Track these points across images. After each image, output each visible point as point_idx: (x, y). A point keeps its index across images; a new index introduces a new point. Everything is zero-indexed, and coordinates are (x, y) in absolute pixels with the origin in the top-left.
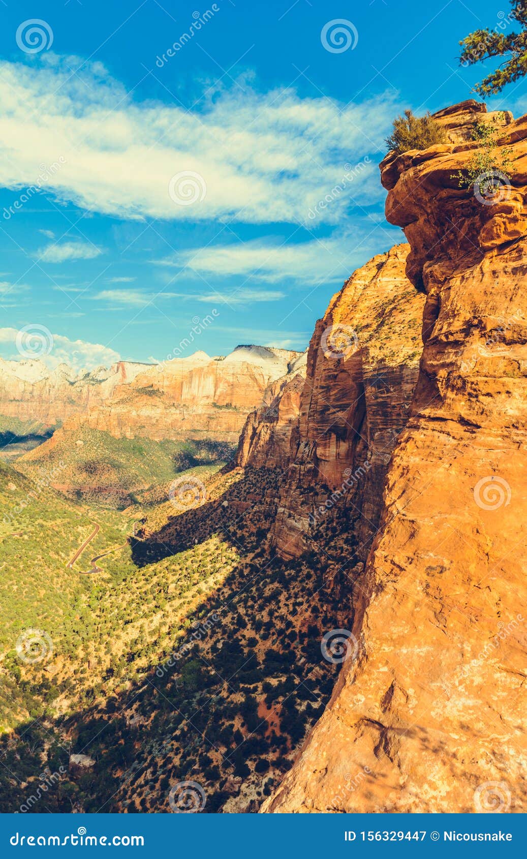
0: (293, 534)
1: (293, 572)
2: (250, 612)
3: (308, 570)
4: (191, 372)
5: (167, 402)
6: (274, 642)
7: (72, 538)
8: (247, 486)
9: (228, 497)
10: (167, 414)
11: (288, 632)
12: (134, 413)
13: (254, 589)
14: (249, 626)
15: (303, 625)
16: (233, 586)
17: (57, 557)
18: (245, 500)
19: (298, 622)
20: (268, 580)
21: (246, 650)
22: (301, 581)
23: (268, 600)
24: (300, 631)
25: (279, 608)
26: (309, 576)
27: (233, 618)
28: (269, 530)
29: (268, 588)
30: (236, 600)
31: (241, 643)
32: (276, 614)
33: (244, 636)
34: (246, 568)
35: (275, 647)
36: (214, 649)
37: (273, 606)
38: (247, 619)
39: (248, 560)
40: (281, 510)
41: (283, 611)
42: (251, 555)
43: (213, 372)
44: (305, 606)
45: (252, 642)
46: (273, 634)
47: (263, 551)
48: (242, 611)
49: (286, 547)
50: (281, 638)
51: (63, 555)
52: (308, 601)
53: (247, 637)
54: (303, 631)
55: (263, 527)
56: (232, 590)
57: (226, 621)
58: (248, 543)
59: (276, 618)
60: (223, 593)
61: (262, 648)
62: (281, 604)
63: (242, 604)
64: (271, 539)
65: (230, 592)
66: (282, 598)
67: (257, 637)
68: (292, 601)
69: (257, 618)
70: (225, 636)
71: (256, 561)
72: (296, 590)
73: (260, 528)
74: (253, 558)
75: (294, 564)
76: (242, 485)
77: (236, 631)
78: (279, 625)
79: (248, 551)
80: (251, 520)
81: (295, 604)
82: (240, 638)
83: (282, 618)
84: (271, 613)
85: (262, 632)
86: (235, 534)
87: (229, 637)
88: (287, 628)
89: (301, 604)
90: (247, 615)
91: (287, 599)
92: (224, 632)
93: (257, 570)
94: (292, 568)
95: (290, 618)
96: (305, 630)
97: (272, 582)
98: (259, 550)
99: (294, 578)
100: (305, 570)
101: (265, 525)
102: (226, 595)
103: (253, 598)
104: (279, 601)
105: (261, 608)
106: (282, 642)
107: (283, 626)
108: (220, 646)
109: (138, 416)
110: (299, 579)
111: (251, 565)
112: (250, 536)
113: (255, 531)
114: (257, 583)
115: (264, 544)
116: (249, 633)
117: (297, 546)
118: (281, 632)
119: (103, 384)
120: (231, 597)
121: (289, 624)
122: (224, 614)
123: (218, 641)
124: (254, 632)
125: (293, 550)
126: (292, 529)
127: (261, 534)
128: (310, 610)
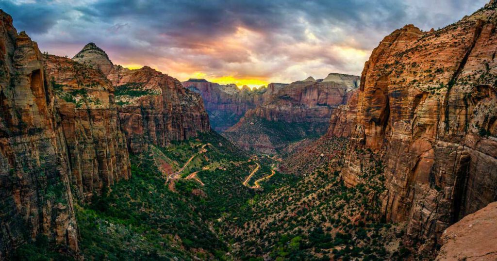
0: (353, 174)
1: (351, 195)
2: (328, 214)
3: (360, 194)
4: (306, 87)
5: (294, 103)
6: (340, 229)
7: (246, 171)
8: (333, 146)
9: (324, 152)
10: (294, 109)
11: (348, 225)
12: (278, 109)
13: (331, 202)
14: (328, 221)
15: (356, 221)
16: (321, 200)
17: (239, 179)
18: (332, 153)
19: (353, 220)
20: (338, 198)
21: (326, 233)
22: (355, 200)
23: (338, 209)
24: (354, 224)
25: (344, 213)
26: (360, 197)
27: (319, 217)
28: (340, 172)
29: (338, 202)
30: (322, 208)
31: (323, 229)
32: (342, 216)
33: (325, 226)
34: (328, 191)
35: (340, 232)
36: (309, 231)
37: (340, 212)
38: (326, 217)
39: (329, 187)
40: (346, 161)
41: (346, 214)
42: (331, 185)
43: (317, 88)
44: (357, 212)
45: (329, 229)
46: (340, 225)
47: (337, 183)
48: (324, 213)
49: (349, 181)
50: (344, 227)
51: (241, 178)
52: (359, 209)
53: (326, 226)
54: (356, 224)
55: (338, 170)
56: (321, 202)
57: (316, 218)
58: (330, 178)
59: (342, 217)
60: (316, 203)
61: (334, 231)
62: (345, 211)
63: (324, 210)
64: (342, 176)
65: (320, 203)
66: (345, 208)
67: (332, 226)
68: (350, 209)
69: (332, 217)
70: (315, 226)
71: (333, 187)
72: (353, 204)
73: (336, 171)
74: (332, 186)
75: (353, 191)
76: (331, 146)
77: (320, 223)
78: (343, 220)
79: (329, 182)
80: (332, 166)
81: (352, 211)
82: (323, 226)
83: (345, 218)
84: (339, 216)
85: (334, 224)
86: (323, 173)
87: (317, 226)
88: (348, 223)
89: (355, 210)
90: (327, 216)
91: (348, 208)
92: (315, 224)
93: (334, 192)
94: (351, 192)
95: (349, 217)
96: (357, 223)
97: (340, 200)
98: (335, 182)
99: (352, 198)
100: (358, 193)
101: (339, 169)
102: (318, 204)
103: (330, 208)
104: (344, 209)
105: (334, 213)
106: (345, 229)
107: (346, 221)
108: (312, 230)
109: (280, 110)
110: (354, 198)
111: (331, 190)
112: (330, 175)
113: (333, 172)
114: (333, 200)
115: (338, 179)
116: (328, 224)
117: (354, 180)
118: (344, 224)
119: (263, 94)
120: (320, 205)
121: (349, 221)
122: (315, 215)
123: (311, 227)
124: (330, 224)
125: (352, 182)
126: (352, 172)
127: (337, 174)
128: (360, 214)
